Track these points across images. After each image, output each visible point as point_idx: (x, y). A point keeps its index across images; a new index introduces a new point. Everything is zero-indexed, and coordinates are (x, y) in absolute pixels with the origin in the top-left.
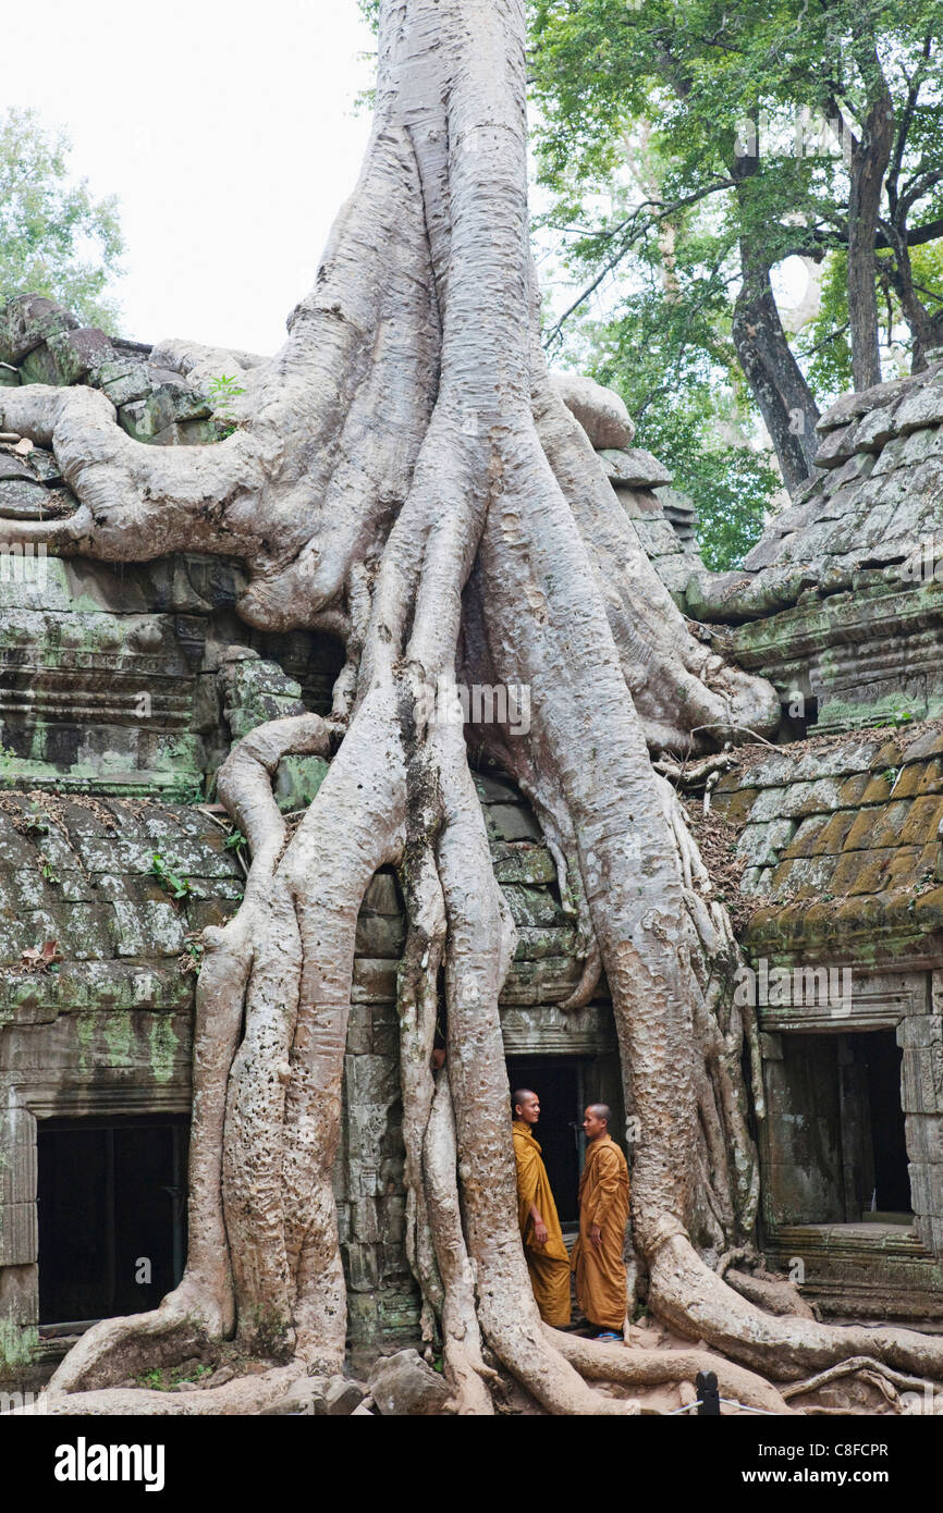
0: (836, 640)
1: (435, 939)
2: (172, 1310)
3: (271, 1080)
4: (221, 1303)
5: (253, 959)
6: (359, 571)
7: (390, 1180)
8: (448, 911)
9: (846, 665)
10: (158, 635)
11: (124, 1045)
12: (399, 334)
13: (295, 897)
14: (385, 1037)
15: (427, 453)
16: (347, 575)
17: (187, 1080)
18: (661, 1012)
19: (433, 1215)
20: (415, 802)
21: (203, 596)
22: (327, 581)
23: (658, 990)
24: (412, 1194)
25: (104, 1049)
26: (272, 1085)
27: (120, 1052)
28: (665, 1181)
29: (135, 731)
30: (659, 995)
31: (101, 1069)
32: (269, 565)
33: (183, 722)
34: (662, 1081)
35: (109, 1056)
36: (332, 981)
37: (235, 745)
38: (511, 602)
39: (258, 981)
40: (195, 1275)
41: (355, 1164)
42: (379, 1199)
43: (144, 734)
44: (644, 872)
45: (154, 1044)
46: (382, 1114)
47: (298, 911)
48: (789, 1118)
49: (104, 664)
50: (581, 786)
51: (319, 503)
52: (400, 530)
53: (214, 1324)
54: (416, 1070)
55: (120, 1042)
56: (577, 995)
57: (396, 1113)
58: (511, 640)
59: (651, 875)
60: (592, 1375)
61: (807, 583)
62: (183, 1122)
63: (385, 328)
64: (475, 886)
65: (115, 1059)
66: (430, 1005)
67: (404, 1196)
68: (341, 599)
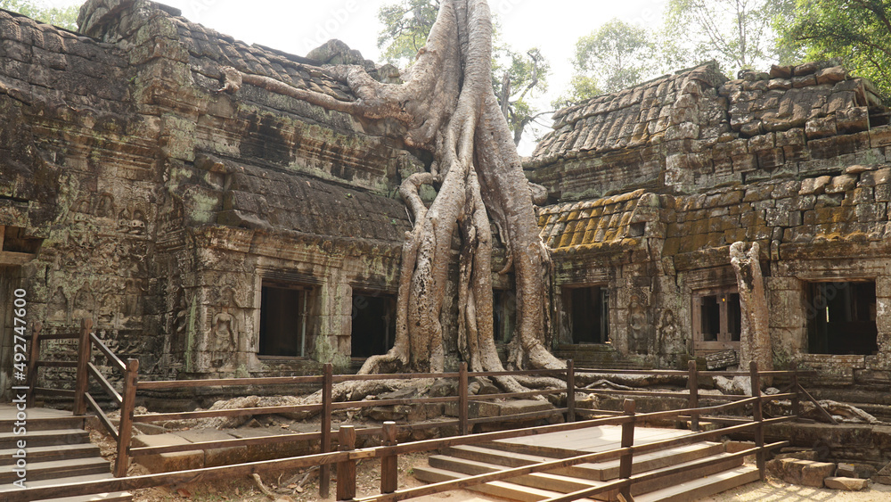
0: (570, 173)
1: (472, 245)
2: (391, 355)
4: (406, 354)
5: (421, 243)
6: (439, 132)
7: (452, 321)
8: (477, 235)
9: (572, 181)
10: (379, 143)
12: (450, 65)
13: (434, 225)
14: (453, 274)
15: (462, 98)
16: (436, 133)
17: (397, 282)
19: (468, 332)
20: (468, 201)
21: (394, 132)
22: (430, 134)
24: (460, 326)
26: (427, 284)
27: (378, 270)
29: (369, 174)
31: (372, 275)
32: (414, 126)
33: (383, 173)
35: (374, 270)
37: (403, 181)
38: (487, 146)
39: (422, 250)
40: (399, 344)
41: (443, 314)
42: (449, 326)
43: (372, 175)
46: (451, 300)
47: (434, 229)
48: (561, 313)
50: (510, 204)
51: (429, 109)
52: (453, 120)
53: (404, 360)
54: (464, 286)
56: (505, 269)
57: (456, 299)
58: (486, 158)
60: (523, 384)
61: (560, 157)
62: (395, 296)
63: (446, 61)
64: (485, 228)
65: (376, 272)
66: (470, 265)
67: (457, 327)
68: (433, 140)
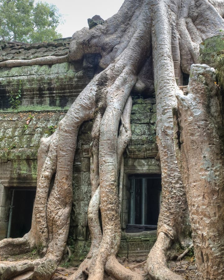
1: (95, 138)
3: (42, 177)
5: (49, 145)
10: (82, 74)
11: (25, 168)
18: (166, 157)
20: (97, 100)
21: (90, 64)
23: (165, 150)
25: (20, 169)
26: (43, 178)
27: (24, 170)
28: (165, 214)
30: (165, 152)
31: (19, 174)
32: (104, 53)
34: (166, 180)
35: (21, 171)
36: (63, 150)
44: (162, 114)
45: (32, 168)
49: (70, 83)
55: (24, 168)
59: (164, 114)
65: (22, 172)
